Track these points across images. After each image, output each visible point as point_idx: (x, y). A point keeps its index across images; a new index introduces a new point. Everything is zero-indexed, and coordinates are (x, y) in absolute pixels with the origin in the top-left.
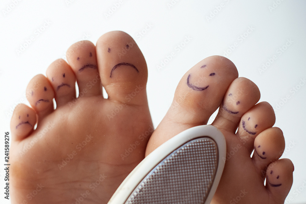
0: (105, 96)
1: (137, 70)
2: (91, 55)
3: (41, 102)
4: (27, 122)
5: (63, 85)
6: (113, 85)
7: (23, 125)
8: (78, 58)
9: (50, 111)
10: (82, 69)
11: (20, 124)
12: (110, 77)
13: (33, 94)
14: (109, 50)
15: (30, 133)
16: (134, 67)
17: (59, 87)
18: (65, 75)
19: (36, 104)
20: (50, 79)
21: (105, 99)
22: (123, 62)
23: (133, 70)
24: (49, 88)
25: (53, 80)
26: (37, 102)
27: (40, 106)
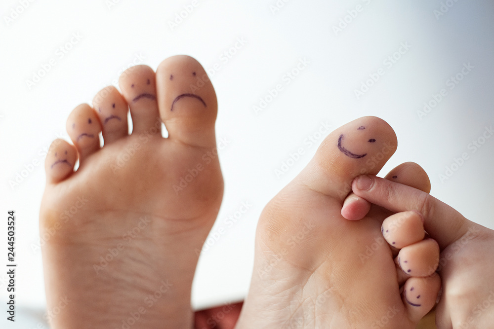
0: (165, 134)
1: (204, 104)
2: (148, 82)
3: (84, 137)
4: (65, 161)
5: (113, 117)
6: (173, 120)
7: (60, 164)
8: (133, 86)
9: (96, 148)
10: (137, 98)
11: (56, 163)
12: (172, 110)
13: (74, 126)
14: (172, 77)
15: (70, 174)
16: (201, 100)
17: (107, 120)
18: (116, 105)
19: (78, 139)
20: (97, 109)
21: (165, 139)
22: (187, 93)
23: (200, 103)
24: (93, 120)
25: (100, 111)
26: (80, 137)
27: (82, 141)
